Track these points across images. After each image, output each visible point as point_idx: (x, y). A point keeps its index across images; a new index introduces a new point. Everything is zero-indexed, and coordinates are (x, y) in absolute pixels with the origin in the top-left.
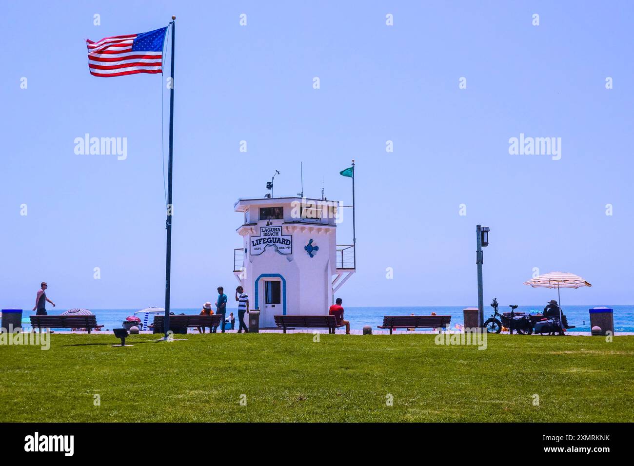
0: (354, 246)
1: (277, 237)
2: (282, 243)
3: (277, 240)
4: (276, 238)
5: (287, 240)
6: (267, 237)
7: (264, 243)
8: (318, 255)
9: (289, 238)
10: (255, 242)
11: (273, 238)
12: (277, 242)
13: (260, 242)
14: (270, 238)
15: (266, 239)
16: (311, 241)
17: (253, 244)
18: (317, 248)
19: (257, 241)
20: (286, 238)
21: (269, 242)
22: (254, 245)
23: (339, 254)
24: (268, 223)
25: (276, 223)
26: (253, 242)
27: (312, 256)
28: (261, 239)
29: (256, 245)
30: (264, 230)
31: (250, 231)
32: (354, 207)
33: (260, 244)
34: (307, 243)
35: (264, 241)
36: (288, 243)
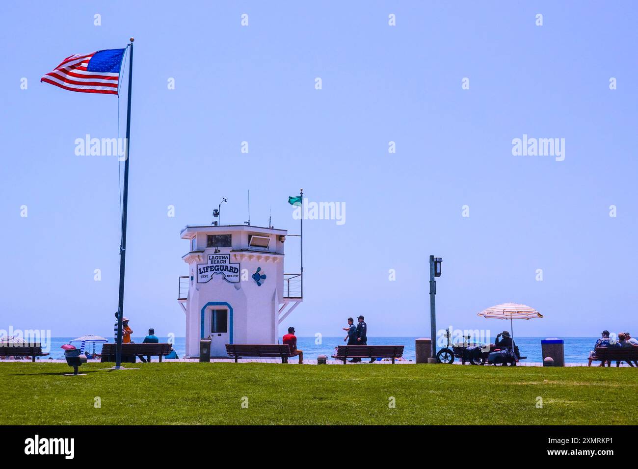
0: (302, 275)
1: (225, 265)
2: (230, 271)
3: (225, 267)
4: (223, 266)
5: (235, 268)
6: (215, 265)
7: (211, 271)
8: (265, 283)
9: (237, 266)
10: (202, 270)
11: (221, 266)
12: (225, 270)
13: (207, 269)
14: (218, 266)
15: (213, 266)
16: (259, 269)
17: (200, 271)
18: (264, 277)
19: (204, 268)
20: (234, 266)
21: (216, 270)
22: (201, 273)
23: (286, 282)
24: (216, 250)
25: (224, 251)
26: (200, 269)
27: (259, 285)
28: (209, 267)
29: (202, 273)
30: (211, 257)
31: (197, 258)
32: (301, 236)
33: (207, 271)
34: (255, 271)
35: (211, 268)
36: (236, 271)
